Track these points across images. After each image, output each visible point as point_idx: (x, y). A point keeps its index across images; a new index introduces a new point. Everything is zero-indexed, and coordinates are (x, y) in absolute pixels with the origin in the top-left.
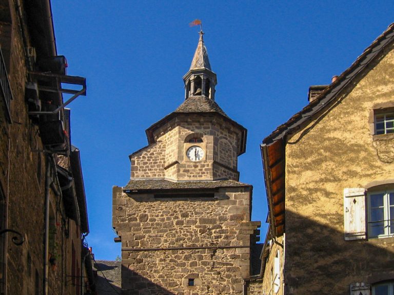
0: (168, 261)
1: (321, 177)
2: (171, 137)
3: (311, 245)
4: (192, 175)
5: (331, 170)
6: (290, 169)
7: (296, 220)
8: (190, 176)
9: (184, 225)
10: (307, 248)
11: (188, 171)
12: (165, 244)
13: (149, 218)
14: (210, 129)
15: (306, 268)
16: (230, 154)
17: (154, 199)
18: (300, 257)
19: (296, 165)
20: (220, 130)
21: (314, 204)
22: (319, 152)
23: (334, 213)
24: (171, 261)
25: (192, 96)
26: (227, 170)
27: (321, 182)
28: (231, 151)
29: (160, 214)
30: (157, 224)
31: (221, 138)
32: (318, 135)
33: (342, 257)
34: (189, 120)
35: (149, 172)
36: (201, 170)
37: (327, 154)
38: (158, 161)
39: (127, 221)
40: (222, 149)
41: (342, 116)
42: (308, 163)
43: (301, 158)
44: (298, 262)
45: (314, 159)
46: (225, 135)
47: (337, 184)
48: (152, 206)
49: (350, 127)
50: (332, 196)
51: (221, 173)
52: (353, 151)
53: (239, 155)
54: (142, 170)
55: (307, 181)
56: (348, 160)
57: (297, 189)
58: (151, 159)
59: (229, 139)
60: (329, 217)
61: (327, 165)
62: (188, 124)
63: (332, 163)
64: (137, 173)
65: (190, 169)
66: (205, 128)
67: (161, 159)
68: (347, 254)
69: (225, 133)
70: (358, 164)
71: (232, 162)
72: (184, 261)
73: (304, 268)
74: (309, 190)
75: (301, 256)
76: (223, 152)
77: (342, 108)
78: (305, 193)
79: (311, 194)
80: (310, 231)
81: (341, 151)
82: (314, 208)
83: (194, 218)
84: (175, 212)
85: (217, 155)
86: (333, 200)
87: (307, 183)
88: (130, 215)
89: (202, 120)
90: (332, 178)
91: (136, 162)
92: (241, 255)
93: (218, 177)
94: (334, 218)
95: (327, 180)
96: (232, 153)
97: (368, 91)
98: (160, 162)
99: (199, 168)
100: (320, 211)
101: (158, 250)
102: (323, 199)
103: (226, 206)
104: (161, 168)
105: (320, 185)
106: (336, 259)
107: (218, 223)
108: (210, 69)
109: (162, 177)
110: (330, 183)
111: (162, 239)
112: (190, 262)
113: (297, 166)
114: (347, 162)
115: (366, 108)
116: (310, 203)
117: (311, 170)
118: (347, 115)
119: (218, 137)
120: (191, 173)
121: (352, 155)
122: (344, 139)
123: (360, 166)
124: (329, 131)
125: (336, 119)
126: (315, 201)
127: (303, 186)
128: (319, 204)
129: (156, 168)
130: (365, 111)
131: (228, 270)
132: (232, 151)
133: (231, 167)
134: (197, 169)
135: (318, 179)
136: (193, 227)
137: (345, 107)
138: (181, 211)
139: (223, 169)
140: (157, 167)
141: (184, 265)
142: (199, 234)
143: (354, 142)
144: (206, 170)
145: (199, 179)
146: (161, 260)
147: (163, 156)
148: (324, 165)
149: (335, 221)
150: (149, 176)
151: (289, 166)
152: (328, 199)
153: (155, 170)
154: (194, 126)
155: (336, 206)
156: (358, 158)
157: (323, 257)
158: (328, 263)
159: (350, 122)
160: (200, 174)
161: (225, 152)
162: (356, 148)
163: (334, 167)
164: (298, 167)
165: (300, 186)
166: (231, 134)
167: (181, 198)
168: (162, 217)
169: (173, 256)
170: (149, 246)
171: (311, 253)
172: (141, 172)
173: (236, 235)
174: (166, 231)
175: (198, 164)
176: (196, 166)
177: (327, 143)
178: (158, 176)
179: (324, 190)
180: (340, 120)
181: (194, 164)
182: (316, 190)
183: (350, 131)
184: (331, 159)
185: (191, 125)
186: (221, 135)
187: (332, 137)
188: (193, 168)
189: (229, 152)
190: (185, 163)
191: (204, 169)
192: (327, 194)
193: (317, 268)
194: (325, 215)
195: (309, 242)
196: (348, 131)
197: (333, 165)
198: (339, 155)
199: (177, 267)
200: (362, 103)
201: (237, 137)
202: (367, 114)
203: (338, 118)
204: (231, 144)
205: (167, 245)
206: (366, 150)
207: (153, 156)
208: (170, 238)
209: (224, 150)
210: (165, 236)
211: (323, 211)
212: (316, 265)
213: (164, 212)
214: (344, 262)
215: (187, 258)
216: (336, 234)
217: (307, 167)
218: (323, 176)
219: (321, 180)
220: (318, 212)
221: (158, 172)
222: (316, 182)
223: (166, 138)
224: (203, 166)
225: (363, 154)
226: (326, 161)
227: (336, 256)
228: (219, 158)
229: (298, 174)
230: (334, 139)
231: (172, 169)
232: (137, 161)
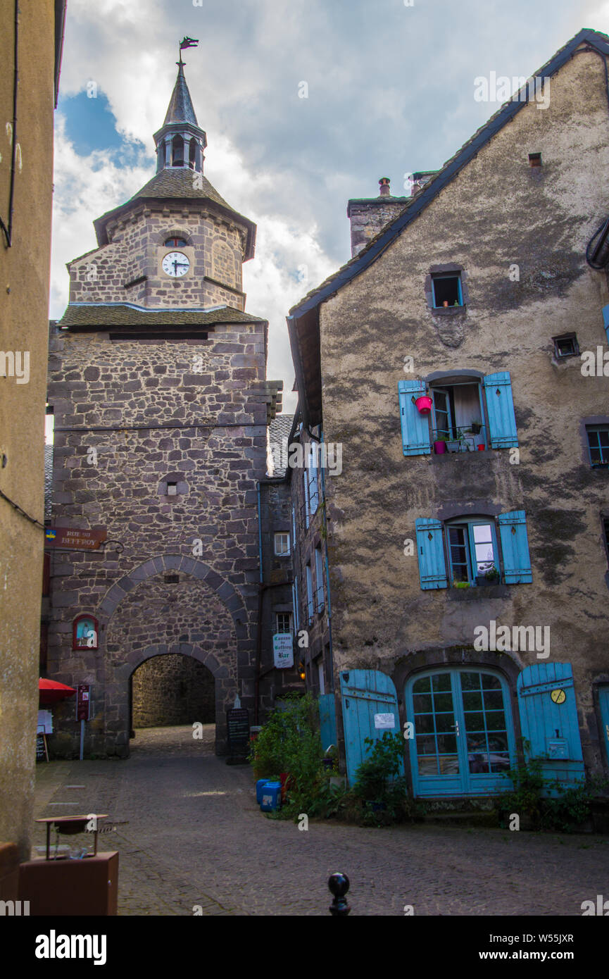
0: (133, 451)
1: (368, 363)
2: (136, 235)
3: (360, 460)
4: (171, 300)
5: (380, 354)
6: (326, 351)
7: (338, 423)
8: (168, 302)
9: (159, 387)
10: (355, 466)
11: (163, 293)
12: (127, 419)
13: (101, 374)
14: (199, 225)
15: (355, 495)
16: (231, 263)
17: (110, 341)
18: (346, 478)
19: (334, 345)
20: (214, 227)
21: (360, 401)
22: (363, 328)
23: (387, 415)
24: (138, 449)
25: (171, 167)
26: (226, 291)
27: (367, 370)
28: (231, 259)
29: (119, 367)
30: (115, 385)
31: (216, 238)
32: (360, 305)
33: (402, 480)
34: (165, 210)
35: (100, 292)
36: (185, 291)
37: (374, 331)
38: (115, 274)
39: (64, 380)
40: (218, 258)
41: (391, 280)
42: (349, 343)
43: (340, 335)
44: (343, 486)
45: (357, 338)
46: (223, 234)
47: (389, 375)
48: (106, 353)
49: (401, 296)
50: (383, 391)
51: (217, 297)
52: (407, 328)
53: (244, 261)
54: (89, 289)
55: (350, 369)
56: (401, 341)
57: (335, 379)
58: (104, 271)
59: (228, 239)
60: (380, 421)
61: (374, 347)
62: (164, 216)
63: (381, 345)
64: (80, 293)
65: (168, 290)
66: (190, 223)
67: (119, 271)
68: (408, 475)
69: (222, 230)
70: (415, 346)
71: (233, 277)
72: (158, 451)
73: (352, 494)
74: (353, 380)
75: (347, 476)
76: (219, 261)
77: (390, 269)
78: (348, 385)
79: (355, 387)
80: (356, 440)
81: (391, 329)
82: (359, 408)
83: (175, 374)
84: (145, 363)
85: (211, 267)
86: (385, 397)
87: (349, 371)
88: (68, 369)
89: (186, 210)
90: (382, 366)
91: (78, 275)
92: (253, 438)
93: (213, 303)
94: (388, 423)
95: (376, 369)
96: (233, 262)
97: (423, 248)
98: (119, 276)
99: (182, 288)
100: (368, 412)
101: (116, 429)
102: (372, 394)
103: (226, 355)
104: (120, 285)
105: (367, 375)
106: (394, 482)
107: (214, 383)
108: (196, 124)
109: (121, 301)
110: (380, 373)
111: (123, 411)
112: (169, 452)
113: (335, 347)
114: (400, 343)
115: (421, 270)
116: (355, 400)
117: (355, 353)
118: (396, 279)
119: (212, 238)
120: (170, 297)
121: (406, 334)
122: (395, 312)
123: (417, 350)
124: (374, 299)
125: (383, 283)
126: (361, 397)
127: (345, 375)
128: (367, 401)
129: (111, 285)
130: (419, 274)
131: (234, 466)
132: (234, 259)
133: (233, 286)
134: (179, 290)
135: (364, 366)
136: (173, 390)
137: (395, 268)
138: (154, 363)
139: (220, 289)
140: (114, 284)
141: (159, 456)
142: (183, 401)
143: (407, 317)
144: (193, 291)
145: (181, 306)
146: (120, 449)
147: (122, 265)
148: (371, 346)
149: (389, 427)
150: (100, 299)
151: (324, 346)
152: (377, 395)
153: (109, 288)
154: (173, 219)
155: (388, 404)
156: (414, 339)
157: (376, 479)
158: (384, 488)
159: (401, 289)
160: (184, 299)
161: (223, 262)
162: (410, 325)
163: (384, 349)
164: (337, 348)
165: (341, 375)
166: (231, 231)
167: (152, 341)
168: (123, 373)
169: (141, 441)
170: (100, 423)
171: (360, 473)
172: (86, 291)
173: (243, 405)
174: (129, 397)
175: (180, 282)
176: (177, 285)
177: (373, 316)
178: (115, 299)
179: (373, 382)
180: (389, 285)
181: (174, 281)
182: (363, 382)
183: (402, 301)
184: (379, 339)
185: (168, 217)
186: (215, 234)
187: (379, 307)
188: (173, 288)
189: (229, 261)
190: (159, 279)
191: (189, 289)
192: (377, 388)
193: (369, 495)
194: (376, 417)
195: (357, 455)
196: (400, 300)
197: (382, 347)
198: (390, 333)
199: (147, 462)
200: (416, 263)
201: (241, 236)
202: (422, 279)
203: (385, 283)
204: (232, 247)
205: (130, 421)
206: (423, 328)
207: (106, 266)
208: (135, 410)
209: (221, 259)
210: (126, 405)
211: (372, 411)
212: (367, 491)
213: (126, 364)
214: (404, 487)
215: (164, 444)
216: (391, 446)
217: (348, 350)
218: (370, 362)
219: (368, 368)
220: (365, 413)
221: (116, 293)
222: (362, 370)
223: (128, 237)
224: (188, 285)
225: (420, 334)
226: (373, 341)
227: (392, 477)
228: (214, 271)
229: (337, 359)
230: (382, 310)
231: (137, 289)
232: (80, 273)
